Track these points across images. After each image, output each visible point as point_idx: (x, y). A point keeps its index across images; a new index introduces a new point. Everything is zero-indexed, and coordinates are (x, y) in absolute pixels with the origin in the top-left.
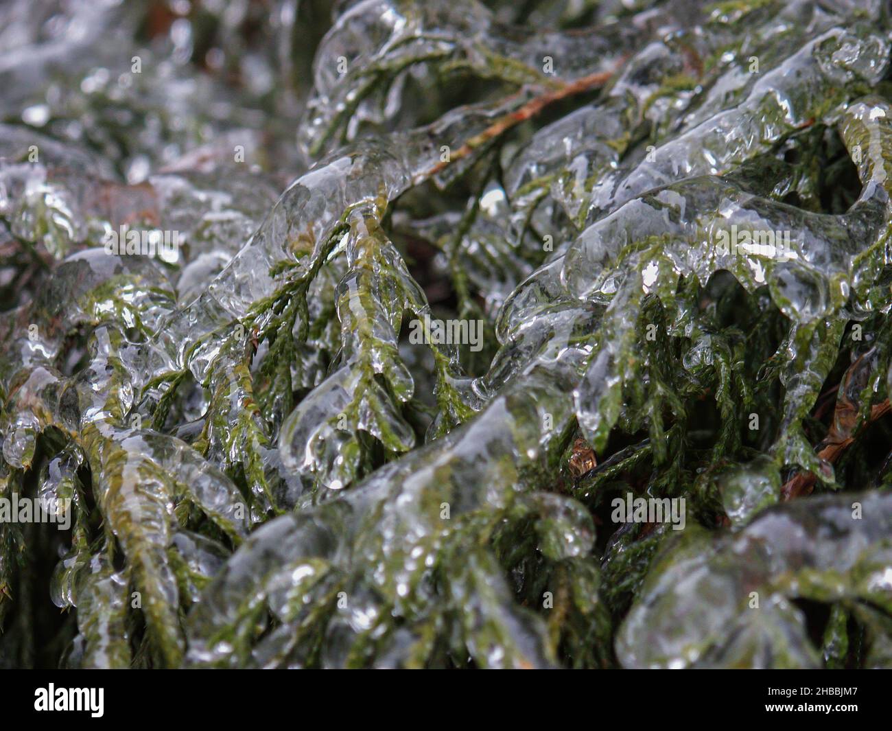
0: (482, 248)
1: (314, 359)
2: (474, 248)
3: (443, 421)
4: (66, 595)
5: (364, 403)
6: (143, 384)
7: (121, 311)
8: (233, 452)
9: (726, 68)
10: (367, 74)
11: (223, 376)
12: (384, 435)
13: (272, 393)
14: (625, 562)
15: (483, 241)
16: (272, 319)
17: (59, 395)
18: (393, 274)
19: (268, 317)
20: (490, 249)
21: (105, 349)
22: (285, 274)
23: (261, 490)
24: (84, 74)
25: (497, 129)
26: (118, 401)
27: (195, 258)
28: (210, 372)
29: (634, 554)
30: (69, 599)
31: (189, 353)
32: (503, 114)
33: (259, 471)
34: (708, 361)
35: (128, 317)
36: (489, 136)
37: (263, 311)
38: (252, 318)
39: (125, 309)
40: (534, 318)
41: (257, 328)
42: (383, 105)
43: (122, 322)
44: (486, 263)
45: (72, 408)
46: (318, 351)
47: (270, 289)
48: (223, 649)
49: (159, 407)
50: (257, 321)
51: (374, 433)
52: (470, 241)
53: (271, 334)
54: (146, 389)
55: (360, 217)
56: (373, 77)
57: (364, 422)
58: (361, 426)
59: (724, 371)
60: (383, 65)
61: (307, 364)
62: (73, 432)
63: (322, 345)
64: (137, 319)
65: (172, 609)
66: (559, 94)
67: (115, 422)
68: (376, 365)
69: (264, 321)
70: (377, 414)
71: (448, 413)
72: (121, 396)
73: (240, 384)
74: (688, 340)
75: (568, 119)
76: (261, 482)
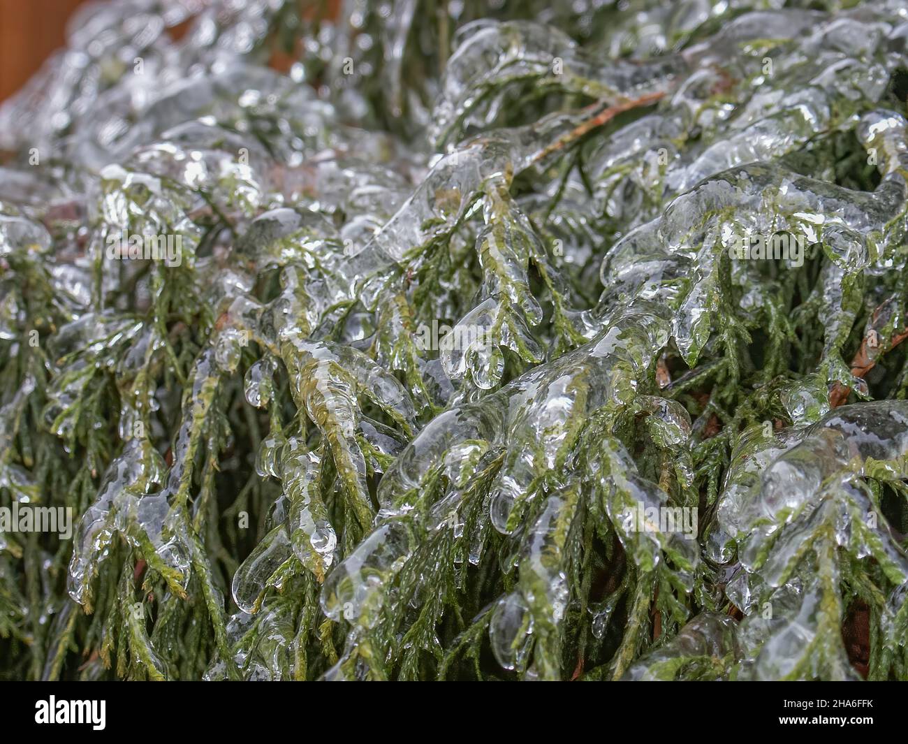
0: (565, 221)
1: (446, 297)
2: (558, 221)
3: (560, 342)
4: (268, 467)
5: (505, 325)
6: (323, 310)
7: (303, 255)
8: (396, 362)
9: (756, 90)
10: (481, 87)
11: (386, 305)
12: (521, 350)
13: (417, 321)
14: (702, 453)
15: (565, 216)
16: (423, 263)
17: (258, 317)
18: (520, 230)
19: (420, 261)
20: (571, 221)
21: (291, 284)
22: (433, 229)
23: (419, 391)
24: (241, 94)
25: (582, 130)
26: (305, 321)
27: (351, 221)
28: (376, 303)
29: (709, 447)
30: (271, 470)
31: (360, 289)
32: (585, 120)
33: (418, 377)
34: (760, 304)
35: (310, 261)
36: (575, 135)
37: (416, 257)
38: (407, 262)
39: (307, 254)
40: (631, 267)
41: (411, 269)
42: (485, 114)
43: (305, 263)
44: (567, 231)
45: (268, 327)
46: (448, 291)
47: (420, 239)
48: (407, 508)
49: (336, 327)
50: (411, 264)
51: (512, 348)
52: (556, 216)
53: (422, 276)
54: (325, 314)
55: (493, 187)
56: (486, 90)
57: (505, 341)
58: (503, 343)
59: (773, 311)
60: (492, 82)
61: (440, 301)
62: (270, 343)
63: (451, 287)
64: (317, 262)
65: (361, 477)
66: (626, 106)
67: (305, 336)
68: (512, 297)
69: (417, 265)
70: (515, 334)
71: (563, 337)
72: (308, 318)
73: (400, 310)
74: (741, 288)
75: (638, 124)
76: (420, 385)
